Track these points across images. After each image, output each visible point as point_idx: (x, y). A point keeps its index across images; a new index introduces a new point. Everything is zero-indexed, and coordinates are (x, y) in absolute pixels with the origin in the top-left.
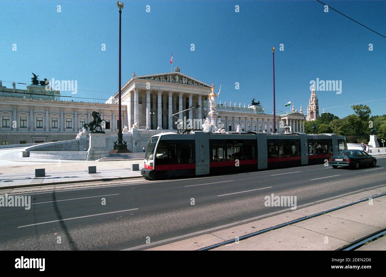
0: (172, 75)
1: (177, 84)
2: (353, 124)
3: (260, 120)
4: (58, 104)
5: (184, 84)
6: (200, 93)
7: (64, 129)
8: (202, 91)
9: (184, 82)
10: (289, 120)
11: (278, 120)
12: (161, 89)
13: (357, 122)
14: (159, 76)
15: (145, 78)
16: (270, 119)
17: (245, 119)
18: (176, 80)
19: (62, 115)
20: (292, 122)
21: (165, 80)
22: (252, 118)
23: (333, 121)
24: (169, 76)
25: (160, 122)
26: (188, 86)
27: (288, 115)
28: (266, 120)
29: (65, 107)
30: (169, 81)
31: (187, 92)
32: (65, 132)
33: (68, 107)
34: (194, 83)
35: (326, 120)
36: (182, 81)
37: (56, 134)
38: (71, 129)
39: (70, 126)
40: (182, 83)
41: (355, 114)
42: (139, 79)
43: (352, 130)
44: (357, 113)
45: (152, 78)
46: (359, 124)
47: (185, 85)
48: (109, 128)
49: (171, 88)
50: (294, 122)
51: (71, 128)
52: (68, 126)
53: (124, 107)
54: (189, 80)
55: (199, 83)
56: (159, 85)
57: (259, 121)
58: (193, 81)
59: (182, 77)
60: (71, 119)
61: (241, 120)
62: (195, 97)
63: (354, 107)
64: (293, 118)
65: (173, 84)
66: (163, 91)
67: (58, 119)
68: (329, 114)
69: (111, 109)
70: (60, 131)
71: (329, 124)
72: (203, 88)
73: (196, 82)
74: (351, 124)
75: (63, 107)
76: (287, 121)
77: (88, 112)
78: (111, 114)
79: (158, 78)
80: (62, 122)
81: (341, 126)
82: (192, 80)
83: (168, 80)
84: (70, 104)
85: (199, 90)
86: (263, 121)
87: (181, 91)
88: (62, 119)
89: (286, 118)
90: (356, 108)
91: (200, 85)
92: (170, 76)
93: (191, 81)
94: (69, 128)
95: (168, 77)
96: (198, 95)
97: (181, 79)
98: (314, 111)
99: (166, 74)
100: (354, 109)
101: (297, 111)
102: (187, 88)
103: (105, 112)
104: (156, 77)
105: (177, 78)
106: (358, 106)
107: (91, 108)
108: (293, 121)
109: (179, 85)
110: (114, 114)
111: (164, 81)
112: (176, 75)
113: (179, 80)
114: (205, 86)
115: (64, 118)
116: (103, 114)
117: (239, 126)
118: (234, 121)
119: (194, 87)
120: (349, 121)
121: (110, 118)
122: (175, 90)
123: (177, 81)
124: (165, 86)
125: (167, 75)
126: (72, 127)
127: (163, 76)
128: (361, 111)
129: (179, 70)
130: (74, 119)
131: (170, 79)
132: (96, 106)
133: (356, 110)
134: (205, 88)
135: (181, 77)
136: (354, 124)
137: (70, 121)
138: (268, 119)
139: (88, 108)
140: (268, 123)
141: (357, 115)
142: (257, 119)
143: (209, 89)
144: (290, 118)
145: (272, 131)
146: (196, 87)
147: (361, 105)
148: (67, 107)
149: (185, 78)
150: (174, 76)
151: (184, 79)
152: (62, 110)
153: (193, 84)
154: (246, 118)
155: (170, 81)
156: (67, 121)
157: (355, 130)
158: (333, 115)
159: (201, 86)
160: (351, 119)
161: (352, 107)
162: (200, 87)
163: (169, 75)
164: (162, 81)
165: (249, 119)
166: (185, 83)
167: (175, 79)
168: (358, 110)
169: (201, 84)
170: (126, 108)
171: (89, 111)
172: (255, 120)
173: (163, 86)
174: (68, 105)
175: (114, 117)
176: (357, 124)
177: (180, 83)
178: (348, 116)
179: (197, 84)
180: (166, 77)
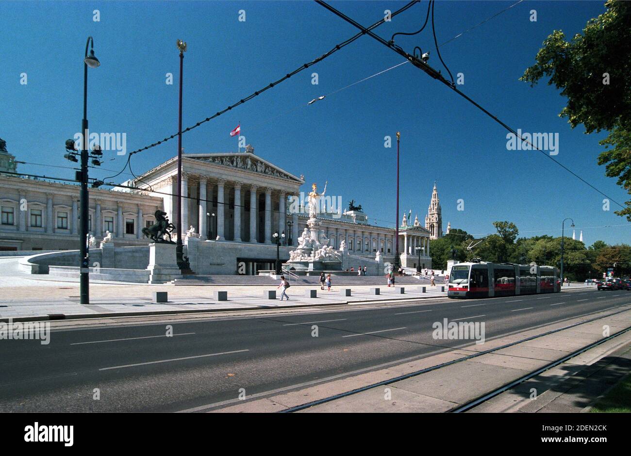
0: (241, 156)
1: (248, 172)
2: (494, 247)
3: (367, 234)
4: (44, 187)
5: (259, 172)
6: (283, 189)
7: (54, 230)
8: (286, 185)
9: (259, 169)
10: (408, 237)
11: (392, 235)
12: (224, 177)
13: (500, 245)
14: (222, 158)
15: (199, 158)
16: (380, 234)
17: (344, 231)
18: (247, 165)
19: (50, 205)
20: (413, 240)
21: (231, 164)
22: (354, 231)
23: (467, 241)
24: (237, 159)
25: (221, 229)
26: (266, 176)
27: (407, 229)
28: (374, 235)
29: (56, 192)
30: (236, 166)
31: (264, 185)
32: (56, 234)
33: (62, 193)
34: (275, 172)
35: (457, 240)
36: (256, 168)
37: (40, 237)
38: (66, 230)
39: (64, 225)
40: (257, 171)
41: (498, 234)
42: (190, 159)
43: (492, 255)
44: (500, 232)
45: (211, 160)
46: (503, 248)
47: (260, 175)
48: (132, 232)
49: (240, 177)
50: (415, 240)
51: (66, 228)
52: (60, 225)
53: (157, 200)
54: (267, 166)
55: (282, 173)
56: (221, 171)
57: (365, 236)
58: (273, 170)
59: (257, 161)
60: (67, 213)
61: (338, 233)
62: (276, 194)
63: (497, 225)
64: (414, 235)
65: (242, 171)
66: (226, 181)
67: (43, 212)
68: (460, 231)
69: (136, 202)
70: (46, 232)
71: (460, 245)
72: (288, 181)
73: (278, 172)
74: (491, 247)
75: (51, 192)
76: (406, 238)
77: (96, 204)
78: (135, 210)
79: (219, 160)
80: (51, 218)
81: (478, 250)
82: (272, 168)
83: (235, 164)
84: (66, 188)
85: (282, 183)
86: (371, 236)
87: (255, 183)
88: (50, 213)
89: (405, 234)
90: (499, 226)
91: (283, 175)
92: (239, 159)
93: (270, 169)
94: (62, 228)
95: (235, 159)
96: (279, 191)
97: (255, 165)
98: (435, 224)
99: (231, 154)
100: (497, 227)
101: (420, 224)
102: (263, 180)
103: (126, 205)
104: (217, 157)
105: (250, 163)
106: (502, 223)
107: (103, 198)
108: (414, 238)
109: (251, 173)
110: (141, 211)
111: (229, 165)
112: (247, 157)
113: (252, 166)
114: (291, 178)
115: (53, 211)
116: (123, 209)
117: (343, 242)
118: (329, 233)
119: (275, 178)
120: (490, 244)
121: (134, 217)
122: (246, 181)
123: (249, 167)
124: (231, 173)
125: (234, 156)
126: (69, 228)
127: (227, 157)
128: (505, 230)
129: (253, 150)
130: (72, 215)
131: (238, 163)
132: (111, 196)
133: (499, 229)
134: (291, 181)
135: (255, 162)
136: (497, 247)
137: (64, 217)
138: (378, 234)
139: (98, 197)
140: (378, 239)
141: (501, 236)
142: (363, 232)
143: (296, 183)
144: (410, 234)
145: (383, 251)
146: (277, 179)
147: (506, 222)
148: (60, 193)
149: (261, 163)
150: (244, 159)
151: (259, 165)
152: (50, 197)
153: (274, 174)
154: (346, 230)
155: (239, 166)
156: (58, 217)
157: (497, 256)
158: (465, 233)
159: (286, 177)
160: (493, 240)
161: (494, 224)
162: (283, 180)
163: (238, 157)
164: (226, 165)
165: (351, 232)
166: (261, 172)
167: (245, 163)
168: (502, 228)
169: (285, 175)
170: (161, 202)
171: (99, 203)
172: (359, 233)
173: (226, 172)
174: (61, 189)
175: (141, 215)
176: (500, 249)
177: (254, 171)
178: (488, 237)
179: (280, 174)
180: (231, 159)
